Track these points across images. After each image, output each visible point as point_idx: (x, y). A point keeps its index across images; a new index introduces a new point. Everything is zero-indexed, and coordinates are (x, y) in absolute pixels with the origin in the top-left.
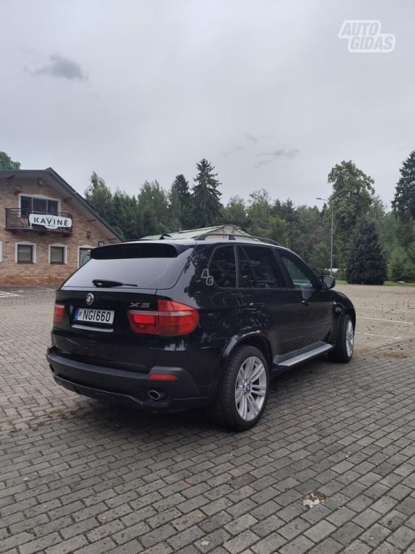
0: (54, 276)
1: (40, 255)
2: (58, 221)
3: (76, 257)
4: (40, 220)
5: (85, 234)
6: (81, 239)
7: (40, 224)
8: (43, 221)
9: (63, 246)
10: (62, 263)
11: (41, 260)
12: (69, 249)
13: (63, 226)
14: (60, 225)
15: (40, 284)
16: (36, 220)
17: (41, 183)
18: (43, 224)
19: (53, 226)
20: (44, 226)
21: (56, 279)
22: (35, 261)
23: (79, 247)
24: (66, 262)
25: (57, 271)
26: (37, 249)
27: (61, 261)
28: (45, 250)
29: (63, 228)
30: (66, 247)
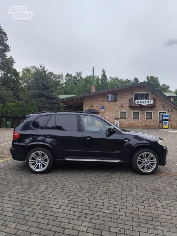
0: (147, 124)
1: (142, 116)
2: (147, 101)
3: (157, 116)
4: (139, 102)
5: (162, 106)
6: (159, 108)
7: (139, 103)
8: (141, 102)
9: (151, 112)
10: (151, 119)
11: (142, 118)
12: (154, 112)
13: (149, 103)
14: (148, 103)
15: (141, 127)
16: (138, 102)
17: (142, 87)
18: (141, 103)
19: (145, 104)
20: (141, 104)
21: (148, 125)
22: (139, 118)
23: (159, 112)
24: (153, 118)
25: (148, 122)
26: (140, 113)
27: (150, 118)
28: (143, 114)
29: (149, 104)
30: (153, 112)
